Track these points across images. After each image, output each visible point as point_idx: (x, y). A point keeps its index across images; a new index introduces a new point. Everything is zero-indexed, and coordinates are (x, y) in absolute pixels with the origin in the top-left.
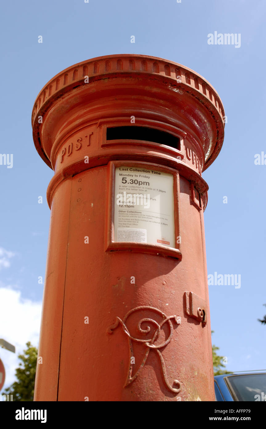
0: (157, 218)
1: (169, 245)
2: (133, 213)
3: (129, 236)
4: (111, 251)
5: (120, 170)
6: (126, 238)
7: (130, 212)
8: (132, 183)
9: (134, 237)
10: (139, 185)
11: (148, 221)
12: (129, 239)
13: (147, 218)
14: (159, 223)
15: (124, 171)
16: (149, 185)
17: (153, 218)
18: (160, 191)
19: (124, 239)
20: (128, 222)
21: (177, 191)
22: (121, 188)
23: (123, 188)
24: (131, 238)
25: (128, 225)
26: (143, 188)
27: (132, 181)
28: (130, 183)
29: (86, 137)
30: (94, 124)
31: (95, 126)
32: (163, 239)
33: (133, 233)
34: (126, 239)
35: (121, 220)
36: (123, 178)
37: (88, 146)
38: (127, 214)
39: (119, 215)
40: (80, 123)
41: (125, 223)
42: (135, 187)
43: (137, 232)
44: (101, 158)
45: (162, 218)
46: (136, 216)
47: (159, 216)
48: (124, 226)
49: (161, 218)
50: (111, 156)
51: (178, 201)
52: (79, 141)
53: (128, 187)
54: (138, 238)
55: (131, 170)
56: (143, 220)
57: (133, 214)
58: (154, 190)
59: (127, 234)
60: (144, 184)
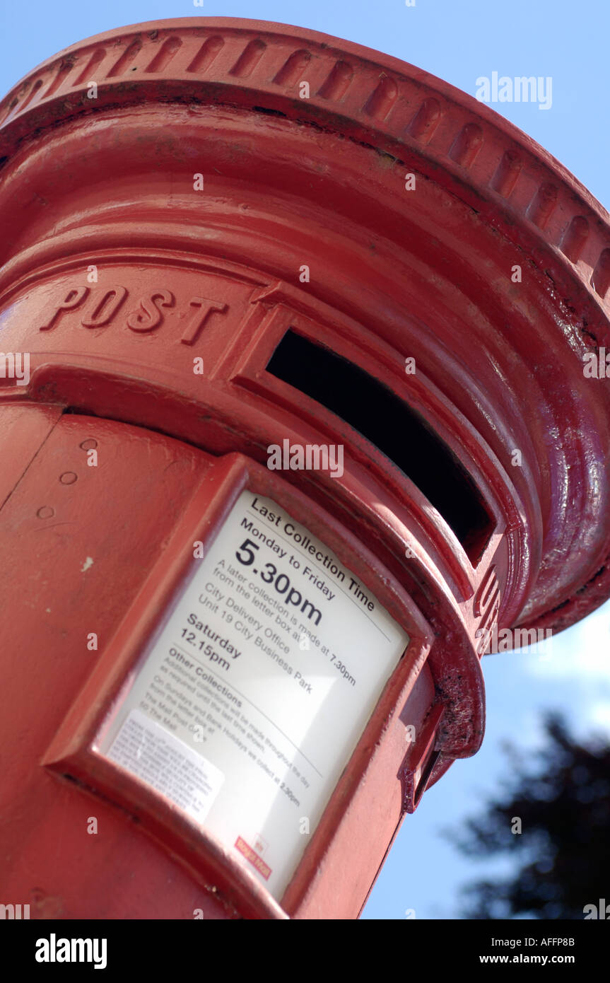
0: (280, 756)
1: (263, 880)
2: (214, 690)
3: (158, 763)
4: (68, 777)
5: (253, 506)
6: (144, 765)
7: (205, 677)
8: (267, 577)
9: (169, 776)
10: (287, 602)
11: (246, 749)
12: (153, 775)
13: (249, 736)
14: (277, 780)
15: (265, 519)
16: (317, 623)
17: (266, 747)
18: (340, 667)
19: (136, 762)
20: (181, 707)
21: (393, 705)
22: (224, 571)
23: (228, 575)
24: (160, 777)
25: (174, 721)
26: (294, 621)
27: (271, 570)
28: (262, 574)
29: (196, 305)
30: (251, 281)
31: (247, 290)
32: (258, 844)
33: (175, 761)
34: (140, 766)
35: (162, 688)
36: (248, 542)
37: (184, 342)
38: (193, 679)
39: (166, 665)
40: (203, 240)
41: (169, 705)
42: (268, 599)
43: (192, 765)
44: (216, 422)
45: (295, 769)
46: (219, 705)
47: (291, 755)
48: (159, 717)
49: (291, 765)
50: (252, 438)
51: (378, 744)
52: (160, 302)
53: (245, 585)
54: (181, 788)
55: (289, 529)
56: (233, 737)
57: (209, 692)
58: (325, 651)
59: (155, 750)
60: (303, 610)
